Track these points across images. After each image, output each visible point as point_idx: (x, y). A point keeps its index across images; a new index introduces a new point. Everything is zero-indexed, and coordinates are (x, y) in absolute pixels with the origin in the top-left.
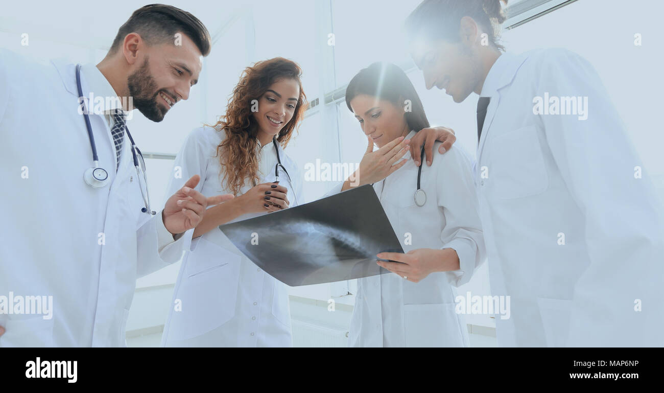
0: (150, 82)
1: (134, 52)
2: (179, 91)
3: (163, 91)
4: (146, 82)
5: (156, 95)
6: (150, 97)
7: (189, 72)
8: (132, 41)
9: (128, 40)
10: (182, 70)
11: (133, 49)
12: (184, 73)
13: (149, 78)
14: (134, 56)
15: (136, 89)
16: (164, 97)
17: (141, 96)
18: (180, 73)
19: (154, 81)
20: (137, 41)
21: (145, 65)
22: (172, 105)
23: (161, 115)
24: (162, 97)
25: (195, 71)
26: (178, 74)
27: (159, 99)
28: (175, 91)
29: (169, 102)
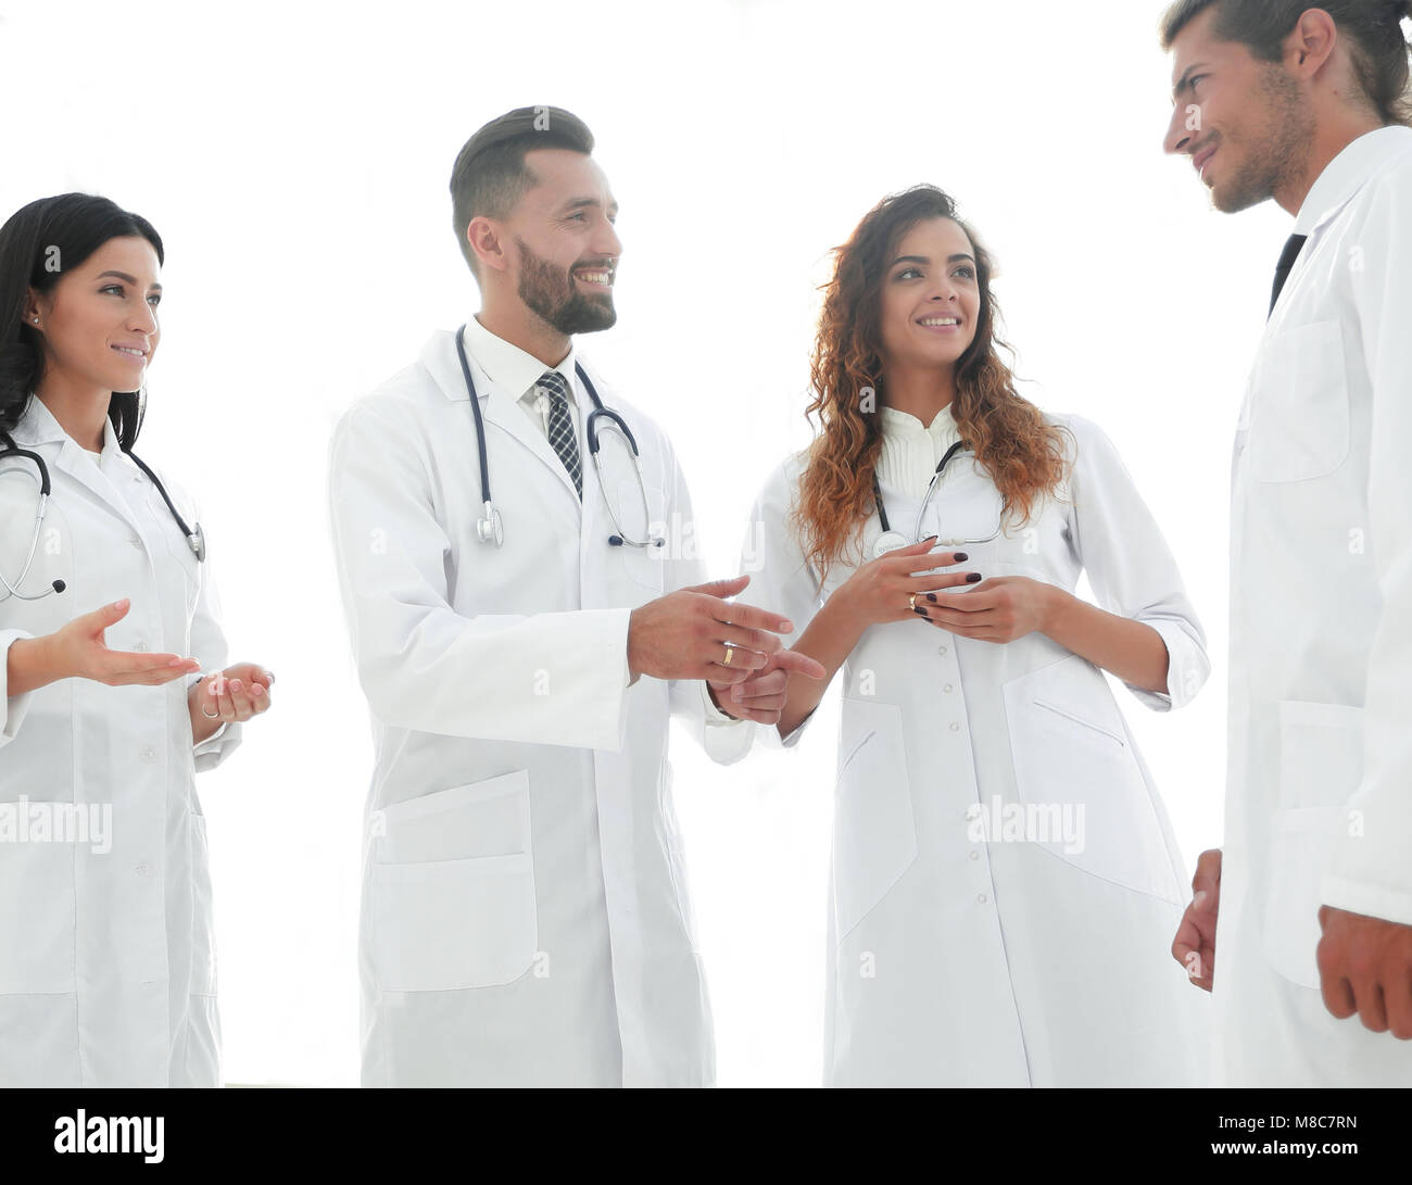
0: (549, 272)
1: (495, 247)
2: (602, 248)
3: (579, 268)
4: (544, 278)
5: (572, 284)
6: (568, 296)
7: (590, 203)
8: (481, 235)
9: (474, 238)
10: (579, 210)
11: (491, 244)
12: (587, 211)
13: (543, 266)
14: (500, 253)
15: (540, 302)
16: (590, 277)
17: (556, 306)
18: (581, 217)
19: (552, 266)
20: (485, 228)
21: (524, 251)
22: (611, 277)
23: (608, 312)
24: (586, 280)
25: (601, 195)
26: (579, 222)
27: (583, 288)
28: (595, 254)
29: (604, 278)
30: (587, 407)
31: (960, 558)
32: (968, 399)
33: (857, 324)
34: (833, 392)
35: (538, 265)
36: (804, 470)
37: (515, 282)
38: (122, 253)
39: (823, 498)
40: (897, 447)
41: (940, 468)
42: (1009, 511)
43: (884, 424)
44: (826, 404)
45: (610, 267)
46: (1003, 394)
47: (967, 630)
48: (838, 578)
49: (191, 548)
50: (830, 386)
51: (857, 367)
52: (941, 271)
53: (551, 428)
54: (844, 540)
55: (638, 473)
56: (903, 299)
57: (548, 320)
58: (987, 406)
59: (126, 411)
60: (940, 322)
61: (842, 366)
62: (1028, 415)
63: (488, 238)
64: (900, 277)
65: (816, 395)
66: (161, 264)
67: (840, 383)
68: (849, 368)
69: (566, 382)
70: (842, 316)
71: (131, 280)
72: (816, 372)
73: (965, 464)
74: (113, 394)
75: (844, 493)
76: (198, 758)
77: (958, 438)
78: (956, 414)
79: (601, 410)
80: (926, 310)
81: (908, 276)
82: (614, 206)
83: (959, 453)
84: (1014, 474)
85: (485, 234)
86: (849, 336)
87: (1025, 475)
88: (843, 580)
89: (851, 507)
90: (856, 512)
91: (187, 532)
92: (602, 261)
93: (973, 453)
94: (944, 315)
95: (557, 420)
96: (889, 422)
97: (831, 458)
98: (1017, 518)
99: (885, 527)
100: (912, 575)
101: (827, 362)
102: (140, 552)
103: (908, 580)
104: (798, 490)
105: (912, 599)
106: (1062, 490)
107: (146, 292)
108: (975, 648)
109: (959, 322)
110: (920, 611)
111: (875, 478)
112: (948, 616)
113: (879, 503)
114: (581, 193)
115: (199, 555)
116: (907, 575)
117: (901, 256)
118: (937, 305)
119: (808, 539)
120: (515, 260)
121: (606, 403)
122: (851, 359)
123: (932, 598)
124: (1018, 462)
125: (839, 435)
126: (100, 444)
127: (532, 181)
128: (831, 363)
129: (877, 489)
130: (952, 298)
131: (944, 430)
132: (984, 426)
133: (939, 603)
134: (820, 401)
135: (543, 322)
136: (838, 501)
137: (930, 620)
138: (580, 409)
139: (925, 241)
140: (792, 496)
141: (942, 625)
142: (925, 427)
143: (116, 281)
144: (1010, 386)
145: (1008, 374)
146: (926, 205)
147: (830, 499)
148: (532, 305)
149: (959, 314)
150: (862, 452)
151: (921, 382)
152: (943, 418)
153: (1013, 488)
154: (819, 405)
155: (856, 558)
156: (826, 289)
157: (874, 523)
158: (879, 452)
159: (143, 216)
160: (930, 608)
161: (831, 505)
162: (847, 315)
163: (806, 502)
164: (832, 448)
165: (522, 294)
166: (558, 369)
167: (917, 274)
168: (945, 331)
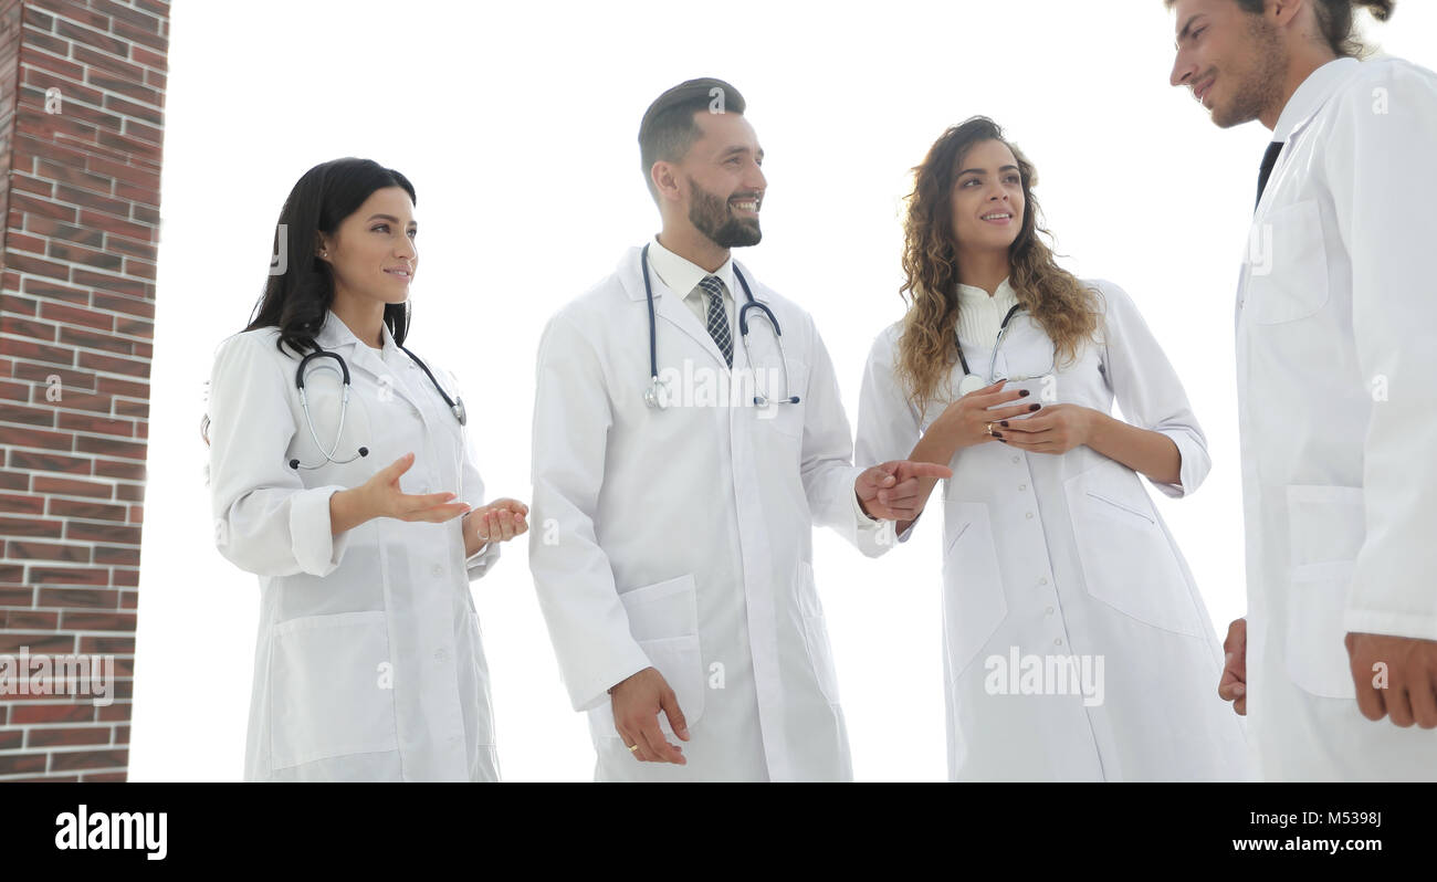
0: (712, 202)
1: (672, 184)
2: (751, 184)
3: (734, 198)
4: (708, 206)
5: (729, 209)
6: (726, 219)
7: (743, 150)
8: (661, 174)
9: (656, 177)
10: (734, 155)
11: (668, 181)
12: (743, 157)
13: (708, 197)
14: (676, 188)
15: (705, 224)
16: (742, 205)
17: (717, 227)
18: (735, 160)
19: (714, 198)
20: (665, 169)
21: (693, 185)
22: (759, 205)
23: (756, 231)
24: (740, 208)
25: (748, 143)
26: (735, 165)
27: (737, 214)
28: (746, 187)
29: (753, 206)
30: (741, 300)
31: (1024, 394)
32: (1021, 272)
33: (934, 222)
34: (920, 275)
35: (704, 196)
36: (902, 334)
37: (687, 209)
38: (385, 200)
39: (918, 354)
40: (970, 313)
41: (1004, 325)
42: (1059, 353)
43: (959, 297)
44: (915, 284)
45: (757, 198)
46: (1047, 267)
47: (1033, 447)
48: (935, 412)
49: (455, 414)
50: (917, 271)
51: (936, 254)
52: (995, 178)
53: (710, 317)
54: (936, 383)
55: (780, 349)
56: (968, 203)
57: (710, 238)
58: (1036, 277)
59: (397, 317)
60: (997, 216)
61: (925, 255)
62: (1068, 281)
63: (665, 177)
64: (965, 186)
65: (906, 277)
66: (415, 204)
67: (925, 268)
68: (931, 256)
69: (723, 284)
70: (923, 218)
71: (394, 220)
72: (905, 261)
73: (1023, 322)
74: (387, 305)
75: (934, 349)
76: (469, 570)
77: (1016, 302)
78: (1013, 284)
79: (752, 303)
80: (987, 208)
81: (971, 184)
82: (761, 153)
83: (1017, 313)
84: (1061, 325)
85: (665, 174)
86: (929, 232)
87: (1070, 326)
88: (938, 415)
89: (939, 359)
90: (944, 362)
91: (451, 404)
92: (754, 193)
93: (1028, 312)
94: (1000, 211)
95: (713, 312)
96: (963, 295)
97: (921, 323)
98: (1065, 358)
99: (967, 371)
100: (989, 408)
101: (913, 254)
102: (418, 422)
103: (985, 413)
104: (898, 350)
105: (990, 427)
106: (1097, 336)
107: (406, 227)
108: (1039, 459)
109: (1011, 216)
110: (996, 435)
111: (956, 336)
112: (1017, 437)
113: (960, 354)
114: (735, 143)
115: (461, 421)
116: (985, 409)
117: (964, 170)
118: (994, 205)
119: (909, 385)
120: (686, 191)
121: (757, 297)
122: (932, 248)
123: (1005, 424)
124: (1063, 316)
125: (926, 306)
126: (381, 343)
127: (700, 134)
128: (916, 253)
129: (957, 344)
130: (1005, 198)
131: (1005, 297)
132: (1036, 291)
133: (1011, 428)
134: (909, 282)
135: (706, 239)
136: (929, 356)
137: (1005, 441)
138: (735, 301)
139: (982, 157)
140: (894, 355)
141: (1014, 444)
142: (991, 296)
143: (383, 221)
144: (1052, 261)
145: (1050, 252)
146: (979, 131)
147: (924, 354)
148: (700, 226)
149: (1011, 210)
150: (944, 317)
151: (986, 262)
152: (1003, 289)
153: (1061, 335)
154: (910, 285)
155: (946, 396)
156: (910, 198)
157: (958, 369)
158: (957, 317)
159: (399, 171)
160: (1003, 432)
161: (924, 358)
162: (926, 216)
163: (905, 358)
164: (922, 317)
165: (692, 218)
166: (717, 274)
167: (977, 182)
168: (1001, 223)
